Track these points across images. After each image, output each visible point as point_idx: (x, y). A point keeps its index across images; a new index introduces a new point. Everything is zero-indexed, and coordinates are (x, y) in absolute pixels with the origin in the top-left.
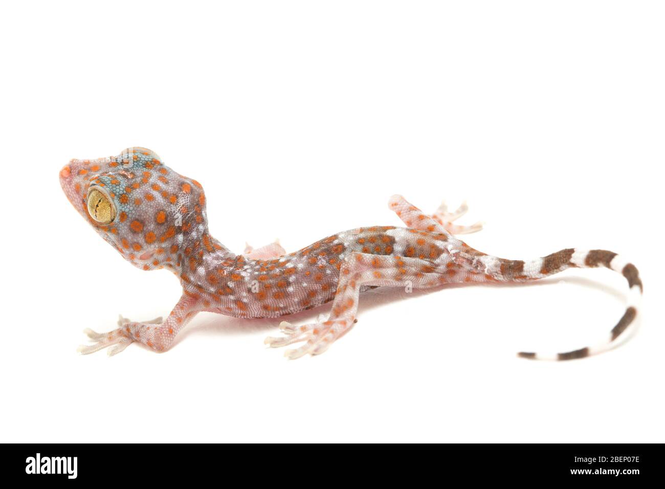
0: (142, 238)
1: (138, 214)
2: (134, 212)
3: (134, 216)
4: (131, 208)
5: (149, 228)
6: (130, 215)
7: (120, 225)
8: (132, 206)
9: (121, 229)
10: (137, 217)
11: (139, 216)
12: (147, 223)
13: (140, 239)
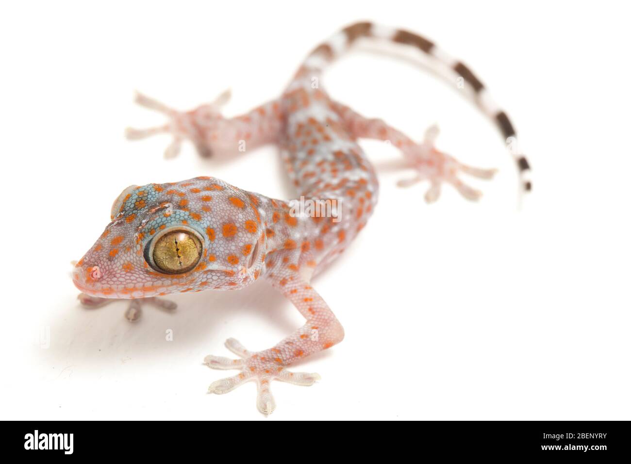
0: (245, 236)
1: (219, 218)
2: (214, 220)
3: (218, 223)
4: (209, 218)
5: (240, 220)
6: (215, 226)
7: (215, 245)
8: (208, 216)
9: (217, 249)
10: (221, 221)
11: (221, 218)
12: (233, 218)
13: (244, 238)
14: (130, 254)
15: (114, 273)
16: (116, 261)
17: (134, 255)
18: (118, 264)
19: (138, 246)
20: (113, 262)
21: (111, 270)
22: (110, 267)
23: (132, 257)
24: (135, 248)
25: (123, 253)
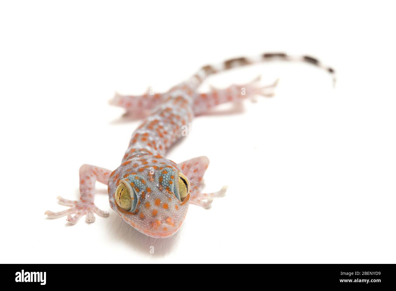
14: (173, 201)
15: (175, 214)
16: (171, 209)
17: (174, 200)
18: (173, 209)
19: (172, 194)
20: (170, 210)
21: (174, 214)
22: (171, 213)
23: (175, 202)
24: (172, 197)
25: (170, 203)
